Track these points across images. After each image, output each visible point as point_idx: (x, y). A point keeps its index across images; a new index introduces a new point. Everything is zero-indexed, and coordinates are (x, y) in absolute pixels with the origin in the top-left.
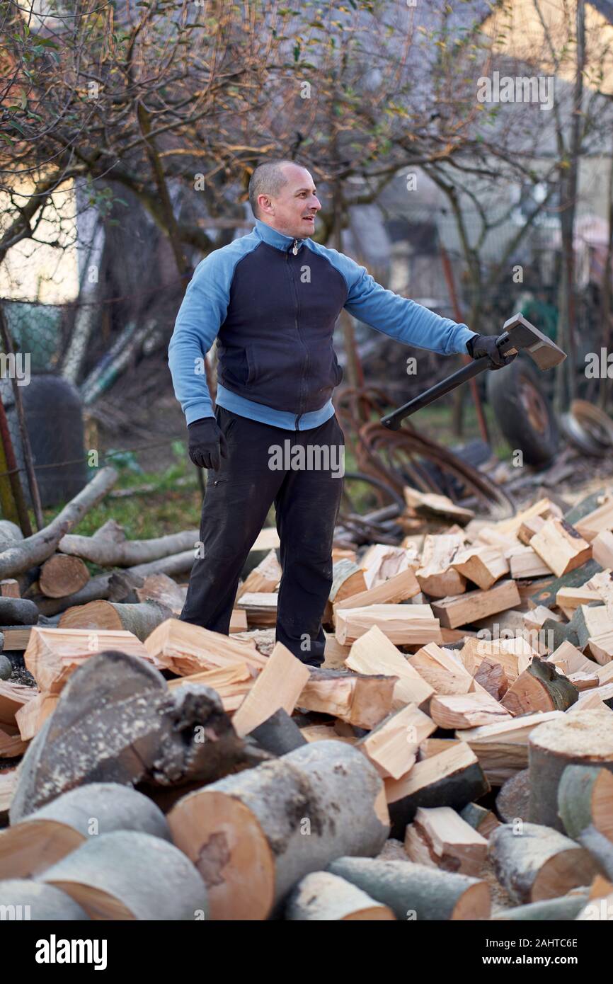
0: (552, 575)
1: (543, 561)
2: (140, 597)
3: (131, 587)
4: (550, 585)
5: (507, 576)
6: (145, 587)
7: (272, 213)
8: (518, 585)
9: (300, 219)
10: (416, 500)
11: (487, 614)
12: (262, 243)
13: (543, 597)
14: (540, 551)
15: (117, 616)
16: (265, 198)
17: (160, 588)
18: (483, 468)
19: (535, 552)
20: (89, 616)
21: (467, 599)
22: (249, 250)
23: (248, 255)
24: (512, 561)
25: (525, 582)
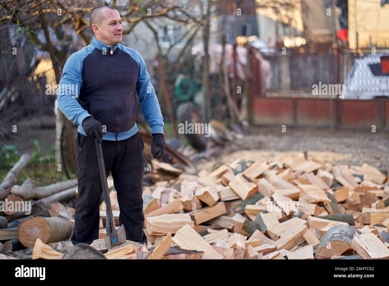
0: (240, 199)
1: (235, 193)
2: (51, 214)
3: (45, 209)
4: (240, 204)
5: (220, 200)
6: (52, 209)
7: (99, 33)
8: (225, 204)
9: (113, 35)
10: (157, 165)
11: (212, 218)
12: (96, 48)
13: (238, 209)
14: (234, 188)
15: (47, 224)
16: (95, 26)
17: (58, 210)
18: (179, 150)
19: (231, 189)
20: (33, 224)
21: (203, 211)
22: (90, 53)
23: (89, 55)
24: (221, 193)
25: (228, 203)
